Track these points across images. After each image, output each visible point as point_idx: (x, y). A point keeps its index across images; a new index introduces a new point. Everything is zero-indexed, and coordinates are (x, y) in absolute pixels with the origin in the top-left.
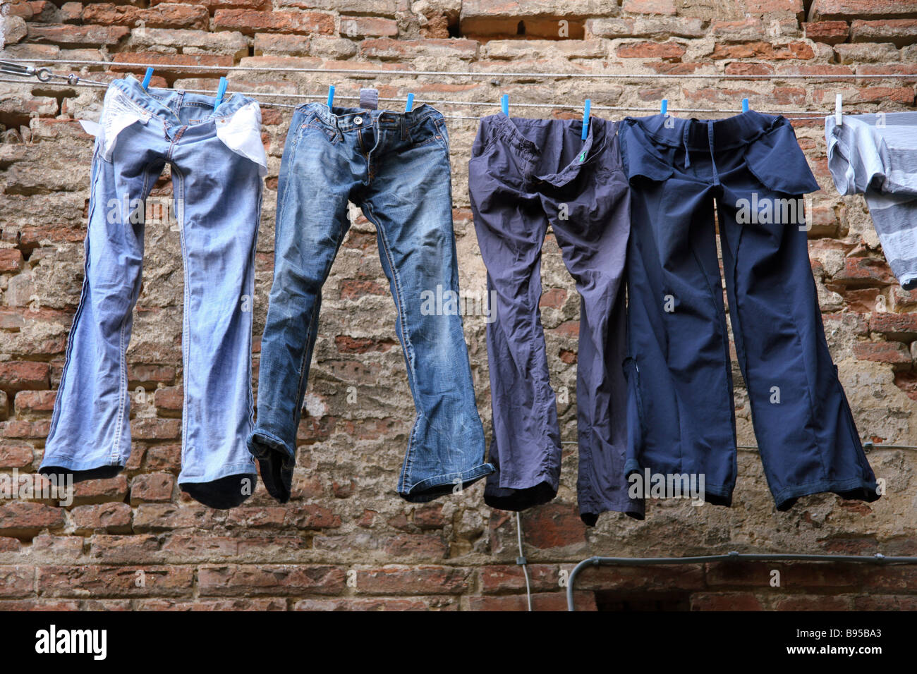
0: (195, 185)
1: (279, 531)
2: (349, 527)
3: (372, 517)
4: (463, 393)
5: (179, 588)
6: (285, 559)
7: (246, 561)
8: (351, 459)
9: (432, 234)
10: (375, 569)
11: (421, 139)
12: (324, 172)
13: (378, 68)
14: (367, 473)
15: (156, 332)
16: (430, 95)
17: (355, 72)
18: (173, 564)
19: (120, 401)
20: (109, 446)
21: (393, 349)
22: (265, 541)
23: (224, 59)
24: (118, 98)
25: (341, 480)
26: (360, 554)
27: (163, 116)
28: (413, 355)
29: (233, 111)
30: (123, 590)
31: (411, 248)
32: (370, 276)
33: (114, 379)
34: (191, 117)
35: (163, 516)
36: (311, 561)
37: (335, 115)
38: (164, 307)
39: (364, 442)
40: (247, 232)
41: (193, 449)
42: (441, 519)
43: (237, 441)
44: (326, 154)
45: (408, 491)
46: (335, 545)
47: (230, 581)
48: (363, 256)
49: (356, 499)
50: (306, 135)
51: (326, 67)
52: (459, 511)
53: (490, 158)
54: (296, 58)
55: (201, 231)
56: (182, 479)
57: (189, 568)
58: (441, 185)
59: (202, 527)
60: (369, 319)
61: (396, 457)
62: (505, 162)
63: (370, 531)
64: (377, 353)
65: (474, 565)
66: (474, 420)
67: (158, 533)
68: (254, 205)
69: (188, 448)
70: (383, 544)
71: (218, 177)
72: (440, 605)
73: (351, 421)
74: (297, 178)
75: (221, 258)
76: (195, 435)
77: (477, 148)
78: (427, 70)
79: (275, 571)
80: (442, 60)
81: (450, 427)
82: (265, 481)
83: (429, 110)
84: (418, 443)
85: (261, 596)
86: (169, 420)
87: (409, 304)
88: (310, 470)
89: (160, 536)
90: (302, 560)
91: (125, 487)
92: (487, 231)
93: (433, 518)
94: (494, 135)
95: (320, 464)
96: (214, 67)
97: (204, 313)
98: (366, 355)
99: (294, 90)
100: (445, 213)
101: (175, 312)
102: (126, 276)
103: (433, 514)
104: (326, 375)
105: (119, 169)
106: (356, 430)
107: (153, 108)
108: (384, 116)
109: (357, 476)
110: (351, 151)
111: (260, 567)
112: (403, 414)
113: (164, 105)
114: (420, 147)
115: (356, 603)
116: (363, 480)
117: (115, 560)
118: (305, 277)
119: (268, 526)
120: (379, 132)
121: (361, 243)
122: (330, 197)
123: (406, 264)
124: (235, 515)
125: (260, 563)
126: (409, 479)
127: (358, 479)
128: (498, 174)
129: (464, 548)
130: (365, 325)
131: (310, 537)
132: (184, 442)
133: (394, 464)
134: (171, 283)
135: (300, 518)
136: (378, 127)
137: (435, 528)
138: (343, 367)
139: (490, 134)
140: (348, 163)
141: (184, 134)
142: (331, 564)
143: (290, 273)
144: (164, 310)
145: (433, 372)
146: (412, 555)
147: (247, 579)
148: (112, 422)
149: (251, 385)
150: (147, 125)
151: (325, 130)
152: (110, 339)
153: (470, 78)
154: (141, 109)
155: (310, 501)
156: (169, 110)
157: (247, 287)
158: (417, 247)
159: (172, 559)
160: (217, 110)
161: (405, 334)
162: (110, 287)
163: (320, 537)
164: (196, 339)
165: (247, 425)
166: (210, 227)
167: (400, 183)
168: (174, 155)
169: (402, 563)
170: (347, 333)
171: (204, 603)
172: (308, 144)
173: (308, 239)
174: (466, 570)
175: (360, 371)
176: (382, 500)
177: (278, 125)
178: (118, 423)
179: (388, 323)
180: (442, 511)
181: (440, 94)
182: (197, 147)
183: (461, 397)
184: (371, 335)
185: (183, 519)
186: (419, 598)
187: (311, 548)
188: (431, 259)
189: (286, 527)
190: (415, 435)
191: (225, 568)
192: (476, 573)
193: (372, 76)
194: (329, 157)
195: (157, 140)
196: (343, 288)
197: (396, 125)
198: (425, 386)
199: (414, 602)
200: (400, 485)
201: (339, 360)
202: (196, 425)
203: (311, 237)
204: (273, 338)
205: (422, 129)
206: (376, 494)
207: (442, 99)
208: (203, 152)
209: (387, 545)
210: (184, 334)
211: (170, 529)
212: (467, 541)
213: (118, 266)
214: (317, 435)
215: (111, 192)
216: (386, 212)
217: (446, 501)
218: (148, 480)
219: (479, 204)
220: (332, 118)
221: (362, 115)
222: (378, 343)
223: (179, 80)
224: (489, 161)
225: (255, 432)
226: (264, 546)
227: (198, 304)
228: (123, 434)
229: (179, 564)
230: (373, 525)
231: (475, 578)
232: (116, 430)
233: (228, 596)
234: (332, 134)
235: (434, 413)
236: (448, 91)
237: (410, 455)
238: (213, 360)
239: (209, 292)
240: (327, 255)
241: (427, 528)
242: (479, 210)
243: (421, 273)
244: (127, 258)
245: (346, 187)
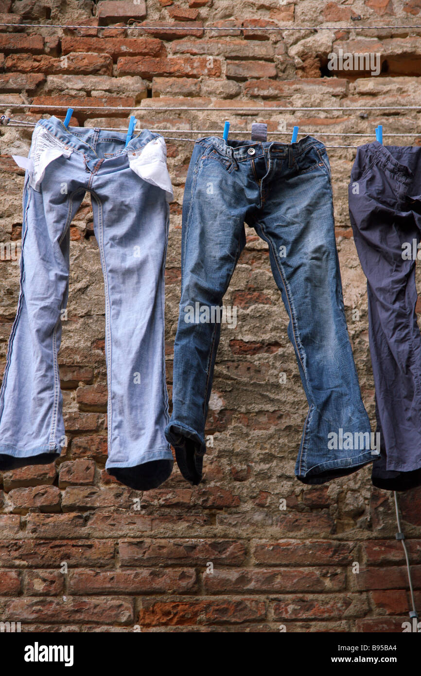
0: (112, 210)
1: (186, 510)
2: (247, 506)
3: (267, 498)
4: (350, 389)
5: (103, 559)
6: (193, 534)
7: (159, 536)
8: (247, 447)
9: (318, 250)
10: (271, 542)
11: (306, 166)
12: (223, 197)
13: (260, 106)
14: (261, 459)
15: (76, 338)
16: (306, 128)
17: (242, 110)
18: (97, 538)
19: (55, 398)
20: (46, 437)
21: (280, 351)
22: (175, 518)
23: (127, 100)
24: (44, 136)
25: (239, 465)
26: (258, 530)
27: (82, 150)
28: (304, 356)
29: (143, 145)
30: (55, 561)
31: (299, 263)
32: (258, 288)
33: (49, 378)
34: (106, 151)
35: (87, 497)
36: (215, 536)
37: (231, 147)
38: (82, 317)
39: (257, 432)
40: (157, 251)
41: (118, 439)
42: (327, 499)
43: (156, 432)
44: (224, 181)
45: (304, 474)
46: (235, 522)
47: (147, 553)
48: (251, 270)
49: (253, 482)
50: (207, 165)
51: (215, 106)
52: (342, 492)
53: (368, 181)
54: (189, 98)
55: (118, 250)
56: (109, 465)
57: (110, 542)
58: (325, 207)
59: (120, 506)
60: (258, 325)
61: (285, 445)
62: (380, 185)
63: (266, 509)
64: (266, 355)
65: (358, 540)
66: (360, 411)
67: (83, 511)
68: (163, 227)
69: (113, 437)
70: (277, 521)
71: (132, 203)
72: (329, 575)
73: (246, 414)
74: (199, 203)
75: (136, 273)
76: (119, 426)
77: (355, 173)
78: (303, 106)
79: (185, 544)
80: (316, 97)
81: (339, 417)
82: (180, 466)
83: (312, 141)
84: (312, 432)
85: (173, 566)
86: (89, 414)
87: (299, 311)
88: (211, 457)
89: (85, 514)
90: (207, 535)
91: (54, 472)
92: (366, 246)
93: (320, 498)
94: (370, 161)
95: (220, 451)
96: (119, 108)
97: (123, 320)
98: (256, 357)
99: (188, 126)
100: (329, 231)
101: (91, 321)
102: (56, 289)
103: (320, 495)
104: (223, 374)
105: (47, 197)
106: (250, 421)
107: (74, 144)
108: (275, 147)
109: (252, 462)
110: (245, 178)
111: (172, 541)
112: (291, 407)
113: (83, 141)
114: (305, 173)
115: (256, 573)
116: (257, 465)
117: (47, 535)
118: (209, 289)
119: (177, 505)
120: (270, 161)
121: (249, 259)
122: (229, 219)
123: (295, 277)
124: (149, 496)
125: (172, 538)
126: (304, 464)
127: (253, 464)
128: (376, 196)
129: (348, 524)
130: (255, 330)
131: (214, 515)
132: (109, 432)
133: (285, 452)
134: (87, 296)
135: (204, 499)
136: (269, 156)
137: (322, 507)
138: (237, 367)
139: (367, 160)
140: (243, 189)
141: (101, 166)
142: (233, 538)
143: (196, 285)
144: (82, 320)
145: (323, 371)
146: (303, 531)
147: (161, 551)
148: (49, 416)
149: (166, 383)
150: (69, 159)
151: (222, 160)
152: (44, 344)
153: (341, 112)
154: (63, 145)
155: (212, 484)
156: (88, 145)
157: (159, 298)
158: (305, 261)
159: (97, 534)
160: (129, 144)
161: (297, 337)
162: (43, 299)
163: (222, 515)
164: (117, 343)
165: (164, 417)
166: (126, 246)
167: (289, 206)
168: (94, 185)
169: (294, 538)
170: (239, 338)
171: (124, 572)
172: (208, 173)
173: (210, 256)
174: (351, 544)
175: (251, 371)
176: (274, 483)
177: (175, 157)
178: (54, 417)
179: (275, 329)
180: (328, 492)
181: (315, 127)
182: (113, 177)
183: (348, 392)
184: (260, 339)
185: (104, 499)
186: (311, 568)
187: (215, 524)
188: (318, 272)
189: (192, 506)
190: (309, 425)
191: (142, 542)
192: (360, 547)
193: (255, 112)
194: (226, 184)
195: (79, 172)
196: (235, 298)
197: (285, 155)
198: (316, 383)
199: (306, 572)
200: (297, 469)
201: (233, 361)
202: (119, 418)
203: (213, 254)
204: (184, 342)
205: (307, 157)
206: (270, 478)
207: (317, 132)
208: (119, 182)
209: (281, 522)
210: (107, 339)
211: (93, 508)
212: (350, 519)
213: (49, 281)
214: (216, 426)
215: (40, 217)
216: (277, 231)
217: (331, 484)
218: (73, 465)
219: (359, 222)
220: (228, 150)
221: (255, 147)
222: (267, 346)
223: (88, 120)
224: (367, 185)
225: (171, 423)
226: (175, 523)
227: (118, 314)
228: (58, 426)
229: (103, 538)
230: (268, 504)
231: (359, 551)
232: (52, 423)
233: (145, 567)
234: (228, 164)
235: (325, 405)
236: (323, 124)
237: (305, 443)
238: (132, 361)
239: (127, 302)
240: (227, 270)
241: (315, 507)
242: (359, 228)
243: (309, 284)
244: (56, 274)
245: (242, 210)
